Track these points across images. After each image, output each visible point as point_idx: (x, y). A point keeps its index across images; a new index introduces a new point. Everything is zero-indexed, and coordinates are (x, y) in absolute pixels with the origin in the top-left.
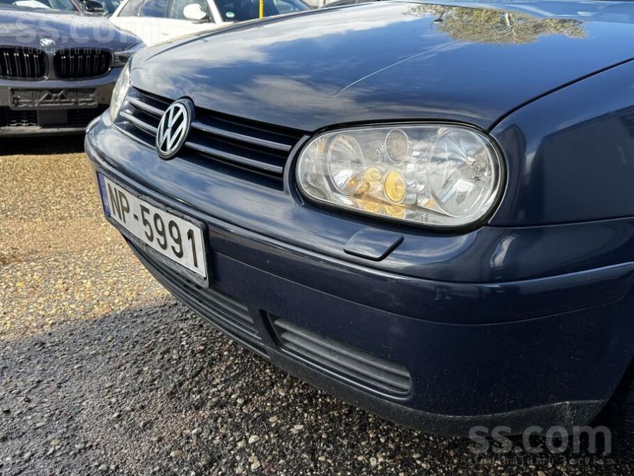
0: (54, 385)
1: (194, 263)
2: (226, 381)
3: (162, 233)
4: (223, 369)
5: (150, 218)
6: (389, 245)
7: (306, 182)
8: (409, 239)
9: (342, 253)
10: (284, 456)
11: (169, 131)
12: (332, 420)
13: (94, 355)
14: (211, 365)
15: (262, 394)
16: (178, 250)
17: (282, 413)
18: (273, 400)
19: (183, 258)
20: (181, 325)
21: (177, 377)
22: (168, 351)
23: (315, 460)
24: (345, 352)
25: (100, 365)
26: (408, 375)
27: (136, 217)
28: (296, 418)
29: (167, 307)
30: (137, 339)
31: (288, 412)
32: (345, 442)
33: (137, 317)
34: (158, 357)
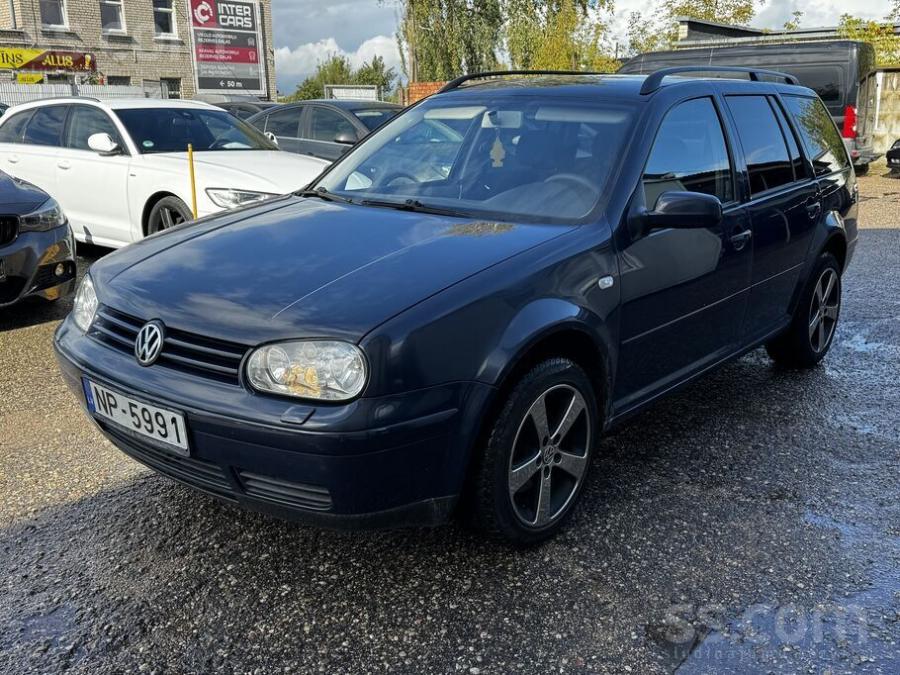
0: (57, 556)
1: (177, 439)
2: (202, 534)
3: (150, 422)
4: (199, 527)
5: (138, 411)
6: (307, 414)
7: (255, 379)
8: (319, 409)
9: (279, 422)
10: (255, 574)
11: (146, 346)
12: (292, 548)
13: (83, 530)
14: (188, 525)
15: (235, 539)
16: (163, 433)
17: (252, 549)
18: (243, 542)
19: (168, 438)
20: (154, 499)
21: (160, 538)
22: (147, 520)
23: (279, 573)
24: (289, 485)
25: (91, 537)
26: (327, 492)
27: (124, 411)
28: (262, 550)
29: (136, 486)
30: (118, 513)
31: (256, 547)
32: (301, 560)
33: (111, 497)
34: (140, 525)
